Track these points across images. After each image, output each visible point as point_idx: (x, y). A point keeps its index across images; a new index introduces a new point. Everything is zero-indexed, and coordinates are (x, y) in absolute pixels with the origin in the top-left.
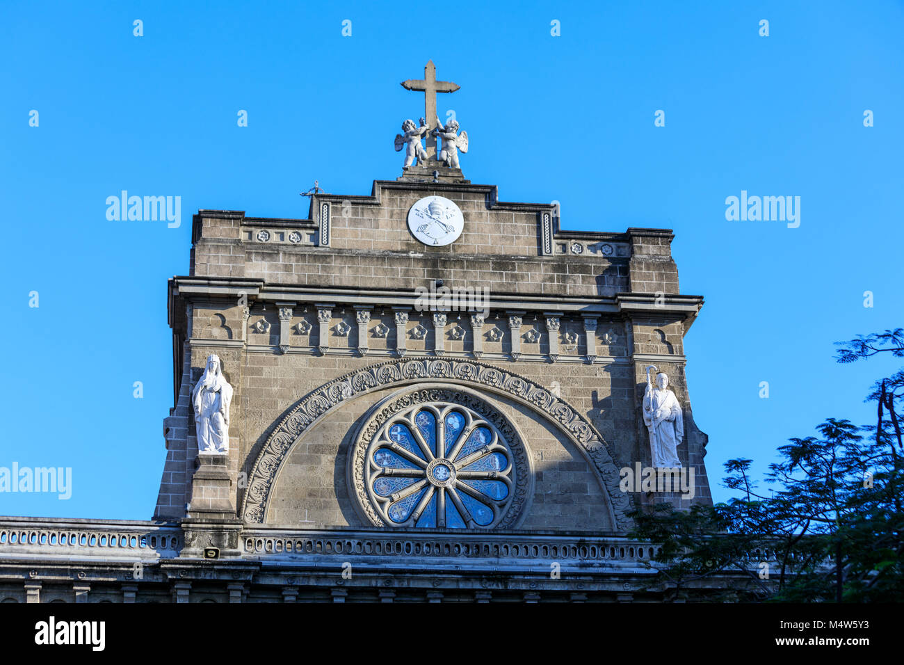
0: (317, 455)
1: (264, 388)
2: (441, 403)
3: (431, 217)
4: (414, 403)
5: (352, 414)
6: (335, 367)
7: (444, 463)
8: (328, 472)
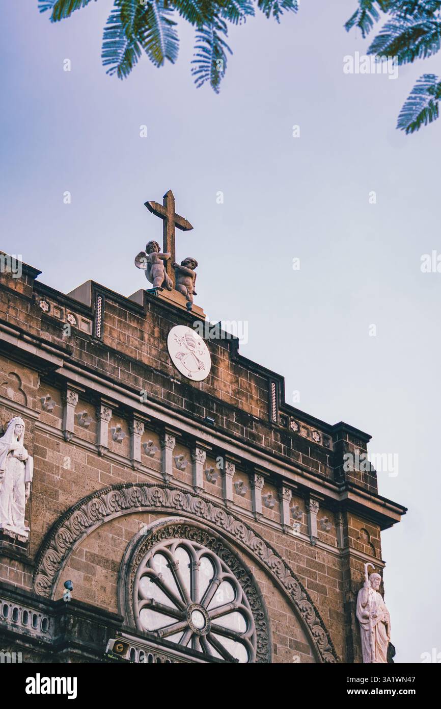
0: (92, 564)
1: (47, 473)
2: (198, 545)
3: (187, 347)
4: (175, 537)
5: (124, 530)
6: (110, 473)
7: (200, 609)
8: (102, 587)
